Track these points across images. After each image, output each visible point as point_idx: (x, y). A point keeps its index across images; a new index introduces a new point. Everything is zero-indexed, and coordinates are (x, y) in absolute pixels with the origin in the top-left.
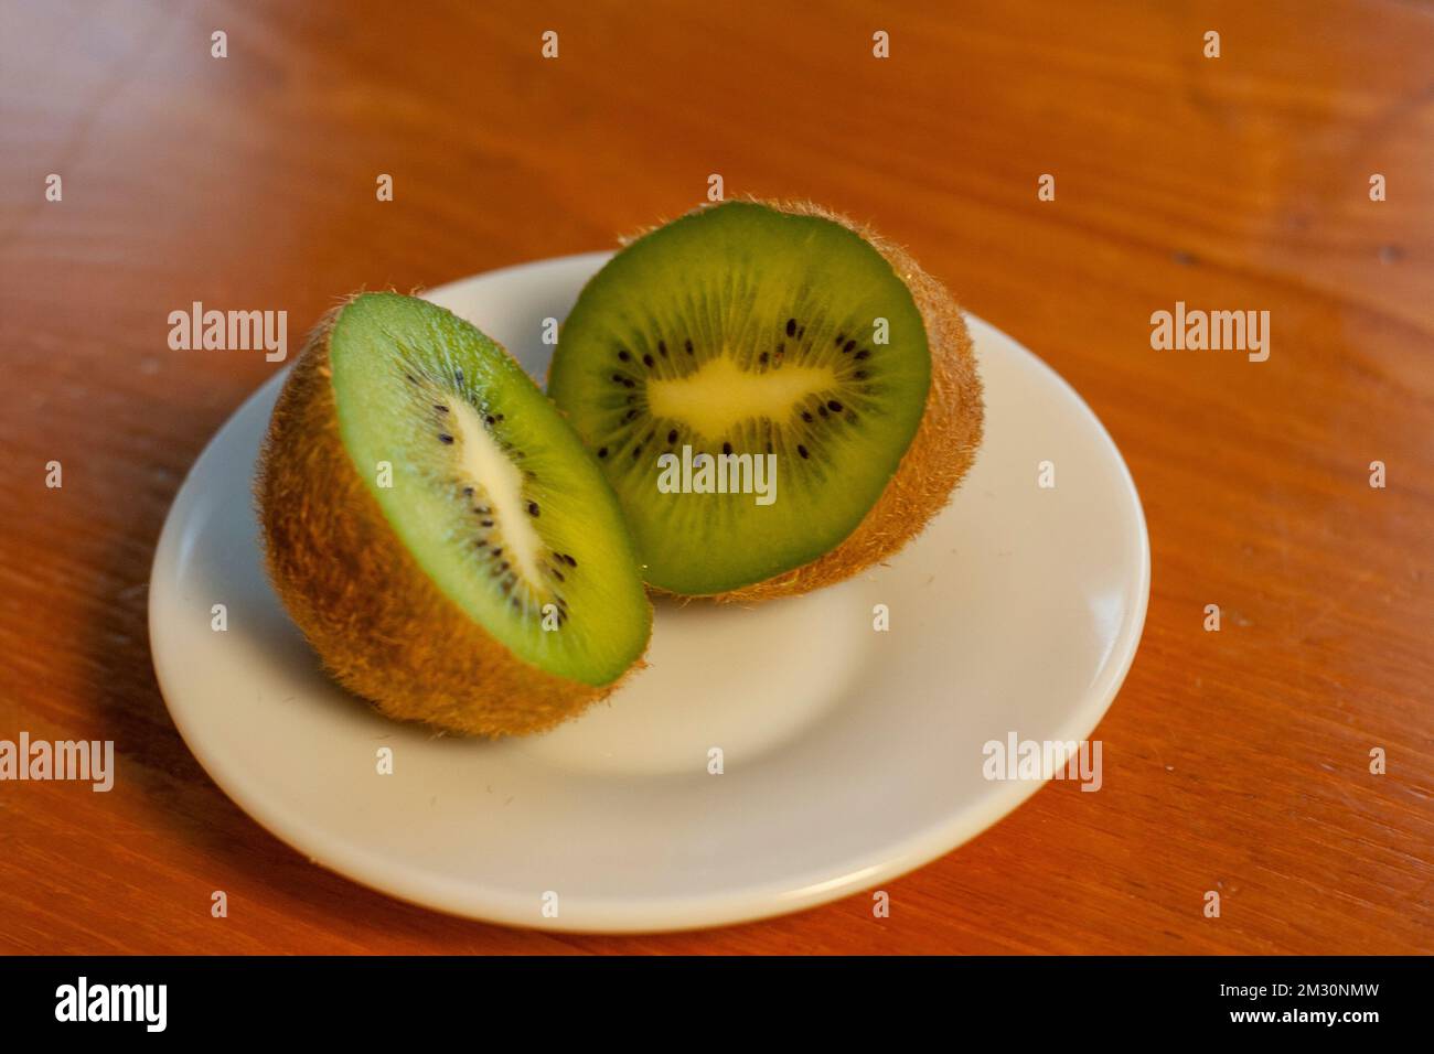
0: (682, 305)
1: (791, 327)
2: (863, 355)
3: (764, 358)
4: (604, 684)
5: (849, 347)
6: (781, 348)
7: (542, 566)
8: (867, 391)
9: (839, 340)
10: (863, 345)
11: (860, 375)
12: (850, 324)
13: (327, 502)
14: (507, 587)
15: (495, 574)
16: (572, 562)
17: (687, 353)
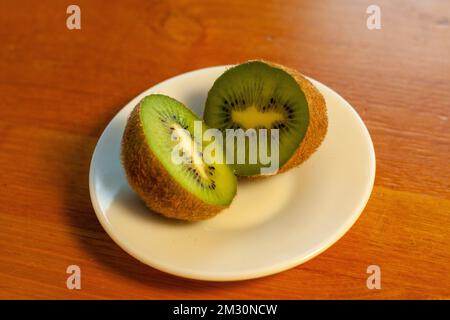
0: (242, 90)
1: (272, 100)
2: (291, 111)
3: (264, 108)
4: (227, 204)
5: (288, 108)
6: (269, 106)
7: (206, 172)
8: (292, 122)
9: (285, 106)
10: (291, 108)
11: (290, 117)
12: (288, 101)
13: (146, 163)
14: (198, 181)
15: (195, 177)
16: (213, 168)
17: (242, 104)
